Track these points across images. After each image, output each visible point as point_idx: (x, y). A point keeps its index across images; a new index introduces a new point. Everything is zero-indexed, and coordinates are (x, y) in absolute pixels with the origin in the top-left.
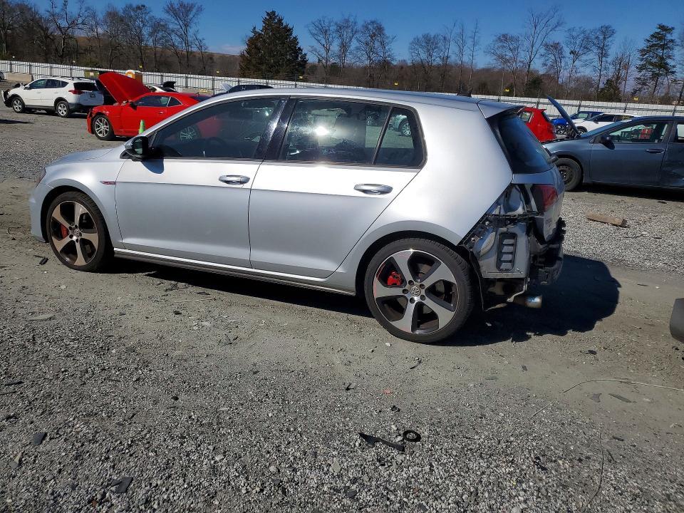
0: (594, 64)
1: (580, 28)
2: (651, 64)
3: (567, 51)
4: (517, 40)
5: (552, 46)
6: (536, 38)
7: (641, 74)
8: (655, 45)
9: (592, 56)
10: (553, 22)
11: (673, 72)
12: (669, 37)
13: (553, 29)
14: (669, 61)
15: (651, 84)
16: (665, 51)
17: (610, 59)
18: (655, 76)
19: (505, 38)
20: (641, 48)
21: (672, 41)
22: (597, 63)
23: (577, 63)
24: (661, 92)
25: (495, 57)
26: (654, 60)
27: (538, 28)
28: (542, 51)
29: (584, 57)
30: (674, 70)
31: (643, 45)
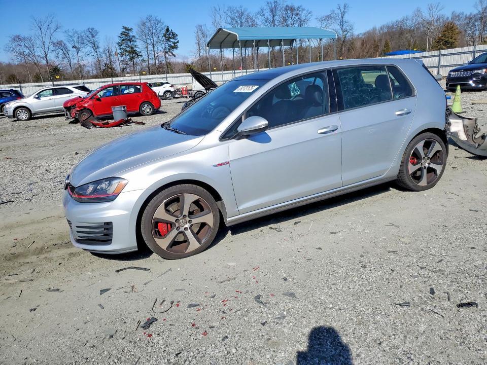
0: (92, 54)
1: (73, 30)
2: (127, 51)
3: (70, 46)
4: (30, 40)
5: (57, 43)
6: (44, 38)
7: (123, 58)
8: (126, 39)
9: (88, 48)
10: (53, 26)
11: (141, 56)
12: (131, 34)
13: (54, 31)
14: (136, 49)
15: (131, 63)
16: (132, 43)
17: (101, 50)
18: (132, 59)
19: (17, 39)
20: (117, 42)
21: (133, 36)
22: (94, 53)
23: (80, 54)
24: (138, 68)
25: (15, 54)
26: (128, 49)
27: (43, 30)
28: (52, 47)
29: (84, 50)
30: (141, 54)
31: (118, 40)
